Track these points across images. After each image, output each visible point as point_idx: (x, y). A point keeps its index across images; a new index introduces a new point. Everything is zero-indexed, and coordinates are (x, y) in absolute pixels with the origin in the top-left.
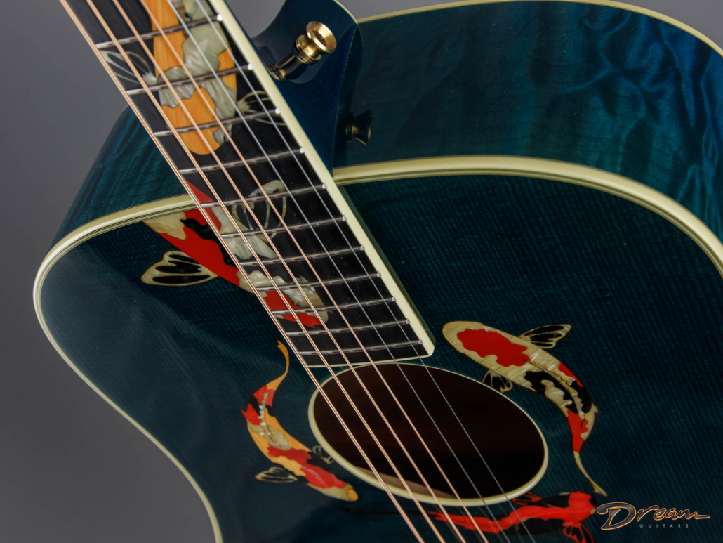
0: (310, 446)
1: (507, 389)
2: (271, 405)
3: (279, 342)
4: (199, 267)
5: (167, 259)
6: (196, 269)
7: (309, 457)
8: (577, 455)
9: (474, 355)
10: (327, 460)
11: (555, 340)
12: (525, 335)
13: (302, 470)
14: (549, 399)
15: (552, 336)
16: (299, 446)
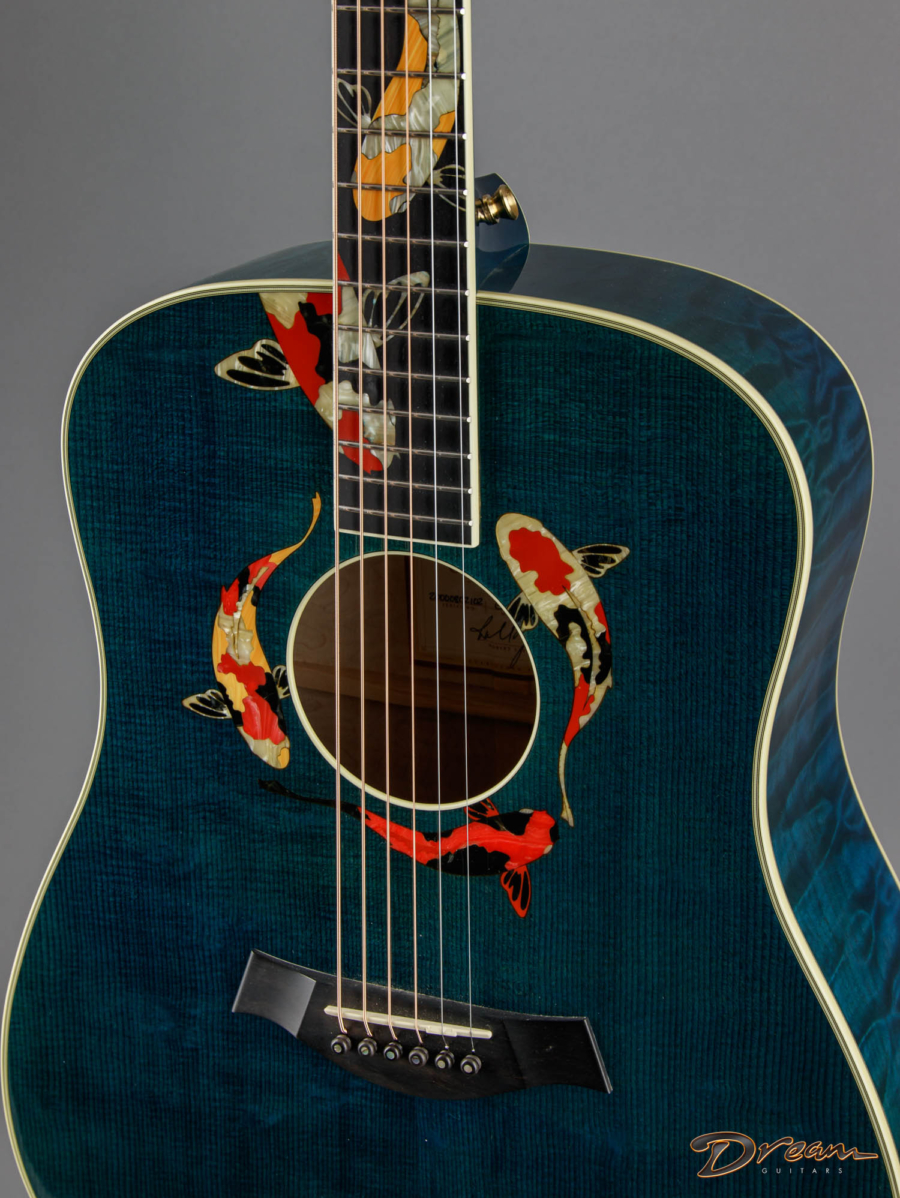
0: (272, 665)
1: (529, 627)
2: (261, 588)
3: (317, 495)
4: (285, 369)
5: (256, 351)
6: (279, 370)
7: (263, 682)
8: (564, 748)
9: (515, 567)
10: (281, 692)
11: (608, 566)
12: (579, 552)
13: (245, 702)
14: (567, 653)
15: (605, 560)
16: (262, 662)
